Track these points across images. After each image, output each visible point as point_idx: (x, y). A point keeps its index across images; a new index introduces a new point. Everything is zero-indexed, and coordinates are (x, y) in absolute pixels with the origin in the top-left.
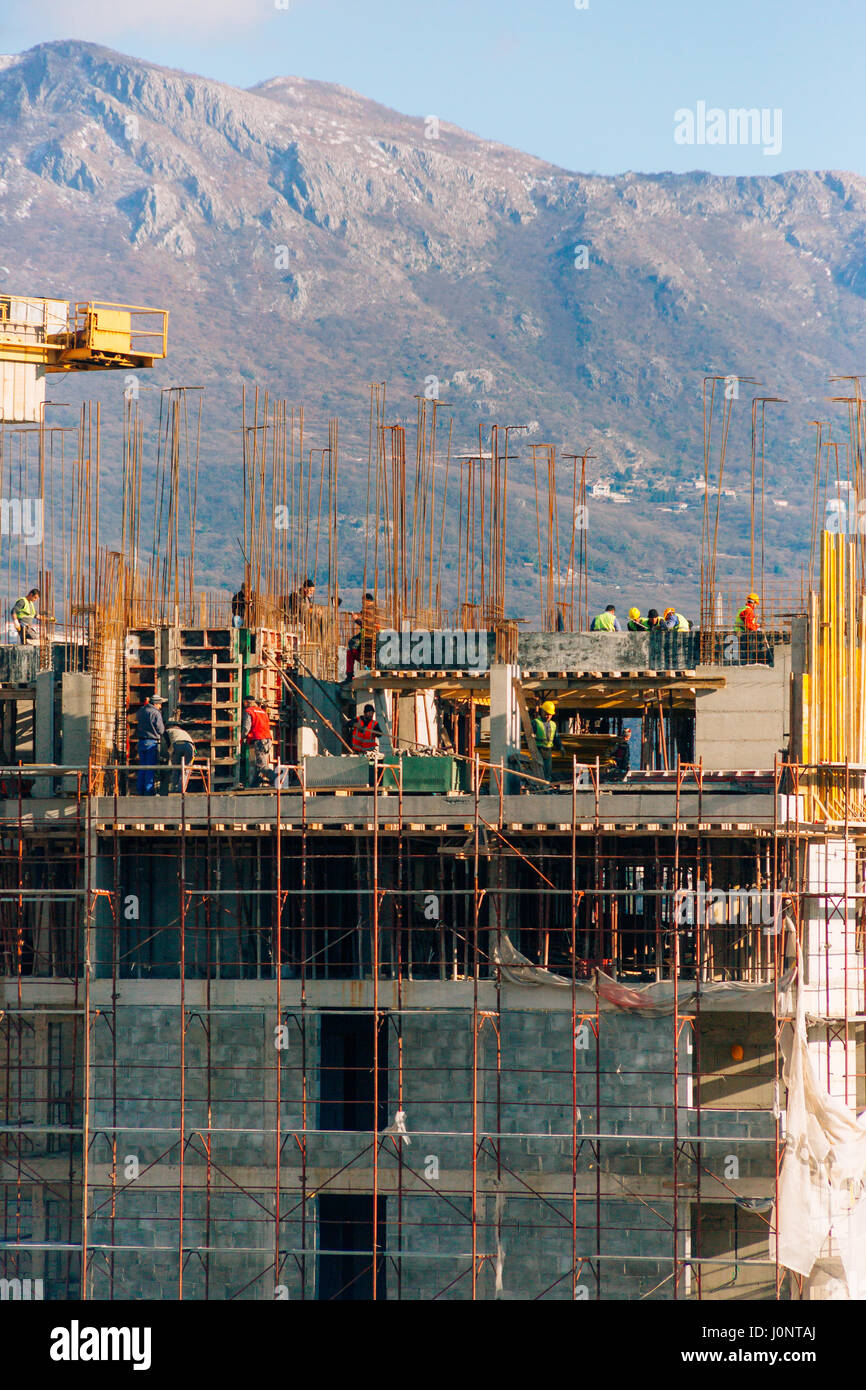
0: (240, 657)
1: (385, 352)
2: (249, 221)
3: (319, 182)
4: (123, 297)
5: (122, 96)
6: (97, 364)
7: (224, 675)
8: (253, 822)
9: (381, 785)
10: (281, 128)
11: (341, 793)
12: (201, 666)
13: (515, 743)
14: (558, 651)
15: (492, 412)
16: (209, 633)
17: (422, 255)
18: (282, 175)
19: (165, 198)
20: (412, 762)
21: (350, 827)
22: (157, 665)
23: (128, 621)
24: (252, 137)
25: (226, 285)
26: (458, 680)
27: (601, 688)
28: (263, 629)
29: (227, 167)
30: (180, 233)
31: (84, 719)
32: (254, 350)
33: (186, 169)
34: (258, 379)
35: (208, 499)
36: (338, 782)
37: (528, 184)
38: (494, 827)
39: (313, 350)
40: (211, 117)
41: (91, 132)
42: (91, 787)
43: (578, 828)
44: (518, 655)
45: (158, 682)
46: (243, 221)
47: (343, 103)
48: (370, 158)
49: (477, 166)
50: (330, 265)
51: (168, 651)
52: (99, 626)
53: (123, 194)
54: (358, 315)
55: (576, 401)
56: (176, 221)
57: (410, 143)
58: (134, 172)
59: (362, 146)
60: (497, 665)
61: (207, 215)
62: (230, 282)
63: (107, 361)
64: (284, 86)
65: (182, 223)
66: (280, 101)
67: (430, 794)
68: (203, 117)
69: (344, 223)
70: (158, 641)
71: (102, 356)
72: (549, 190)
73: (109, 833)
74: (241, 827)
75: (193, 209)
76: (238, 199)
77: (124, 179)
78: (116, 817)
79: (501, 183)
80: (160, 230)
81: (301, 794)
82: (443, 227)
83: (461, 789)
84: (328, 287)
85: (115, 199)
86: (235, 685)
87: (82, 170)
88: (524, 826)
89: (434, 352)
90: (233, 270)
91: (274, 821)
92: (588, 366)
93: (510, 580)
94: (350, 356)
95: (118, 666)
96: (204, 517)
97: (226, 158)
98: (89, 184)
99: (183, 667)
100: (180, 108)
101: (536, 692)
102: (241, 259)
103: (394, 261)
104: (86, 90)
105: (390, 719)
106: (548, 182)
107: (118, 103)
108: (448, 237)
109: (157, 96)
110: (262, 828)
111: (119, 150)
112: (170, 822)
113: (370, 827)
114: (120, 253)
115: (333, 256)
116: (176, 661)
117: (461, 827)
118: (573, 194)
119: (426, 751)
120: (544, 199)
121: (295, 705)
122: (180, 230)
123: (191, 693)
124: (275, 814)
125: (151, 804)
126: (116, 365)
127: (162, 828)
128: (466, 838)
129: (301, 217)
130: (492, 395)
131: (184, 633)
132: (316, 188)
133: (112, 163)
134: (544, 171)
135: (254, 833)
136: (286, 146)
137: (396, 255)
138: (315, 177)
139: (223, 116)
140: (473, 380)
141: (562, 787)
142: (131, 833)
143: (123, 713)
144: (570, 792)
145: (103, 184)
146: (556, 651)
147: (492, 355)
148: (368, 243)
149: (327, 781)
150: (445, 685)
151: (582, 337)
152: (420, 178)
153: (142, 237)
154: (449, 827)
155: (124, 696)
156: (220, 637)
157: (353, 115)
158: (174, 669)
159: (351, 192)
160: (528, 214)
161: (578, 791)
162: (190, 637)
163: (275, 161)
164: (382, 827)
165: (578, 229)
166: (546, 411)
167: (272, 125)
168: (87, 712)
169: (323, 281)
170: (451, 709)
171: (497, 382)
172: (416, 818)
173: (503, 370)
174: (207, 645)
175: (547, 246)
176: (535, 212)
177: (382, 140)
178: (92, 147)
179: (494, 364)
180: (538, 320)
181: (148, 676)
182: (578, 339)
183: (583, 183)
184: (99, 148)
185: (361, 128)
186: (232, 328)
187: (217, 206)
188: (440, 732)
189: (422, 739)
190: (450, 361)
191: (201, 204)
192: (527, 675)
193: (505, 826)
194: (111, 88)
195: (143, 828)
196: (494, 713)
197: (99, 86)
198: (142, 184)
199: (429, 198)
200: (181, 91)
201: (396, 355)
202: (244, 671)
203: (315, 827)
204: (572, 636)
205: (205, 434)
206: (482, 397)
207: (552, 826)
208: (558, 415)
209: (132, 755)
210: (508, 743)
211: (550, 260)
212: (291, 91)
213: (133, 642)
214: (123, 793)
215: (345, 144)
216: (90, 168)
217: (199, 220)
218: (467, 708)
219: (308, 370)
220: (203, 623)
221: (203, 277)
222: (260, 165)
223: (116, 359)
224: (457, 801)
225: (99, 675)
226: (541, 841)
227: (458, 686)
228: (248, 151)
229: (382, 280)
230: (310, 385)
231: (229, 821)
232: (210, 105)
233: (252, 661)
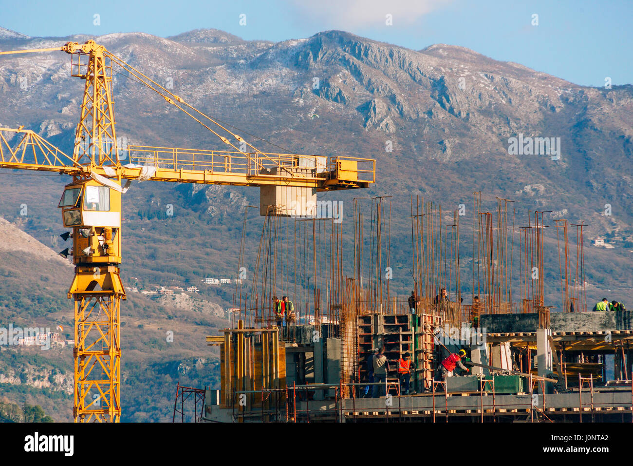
0: (413, 328)
1: (490, 177)
2: (421, 115)
3: (455, 95)
4: (361, 154)
5: (359, 57)
6: (341, 187)
7: (405, 338)
8: (421, 410)
9: (484, 390)
10: (436, 69)
11: (465, 395)
12: (394, 333)
13: (550, 368)
14: (570, 322)
15: (544, 205)
16: (397, 316)
17: (507, 129)
18: (437, 92)
19: (380, 105)
20: (499, 379)
21: (469, 411)
22: (373, 333)
23: (358, 312)
24: (422, 74)
25: (411, 147)
26: (521, 337)
27: (593, 340)
28: (424, 314)
29: (410, 89)
30: (388, 122)
31: (337, 361)
32: (426, 178)
33: (390, 91)
34: (428, 192)
35: (405, 252)
36: (463, 389)
37: (559, 92)
38: (541, 410)
39: (455, 177)
40: (402, 66)
41: (344, 74)
42: (342, 394)
43: (583, 410)
44: (550, 324)
45: (373, 342)
46: (418, 115)
47: (466, 56)
48: (480, 82)
49: (533, 84)
50: (462, 135)
51: (377, 326)
52: (344, 315)
53: (360, 104)
54: (476, 159)
55: (586, 199)
56: (386, 116)
57: (499, 74)
58: (365, 93)
59: (476, 77)
60: (540, 330)
61: (401, 113)
62: (413, 145)
63: (346, 185)
64: (437, 49)
65: (389, 117)
66: (435, 56)
67: (509, 394)
68: (398, 66)
69: (468, 114)
70: (373, 321)
71: (344, 183)
72: (569, 95)
73: (351, 417)
74: (416, 412)
75: (394, 111)
76: (416, 104)
77: (360, 97)
78: (354, 409)
79: (546, 93)
80: (378, 121)
81: (445, 395)
82: (517, 115)
83: (523, 391)
84: (461, 146)
85: (356, 107)
86: (411, 342)
87: (340, 93)
88: (556, 409)
89: (514, 176)
90: (414, 139)
91: (432, 409)
92: (591, 181)
93: (555, 288)
94: (473, 180)
95: (353, 334)
96: (403, 261)
97: (409, 85)
98: (343, 100)
99: (385, 334)
100: (387, 61)
101: (560, 342)
102: (418, 133)
103: (493, 132)
104: (341, 54)
105: (488, 357)
106: (569, 91)
107: (356, 60)
108: (519, 120)
109: (375, 56)
110: (426, 413)
111: (357, 82)
112: (381, 411)
113: (479, 411)
114: (359, 132)
115: (463, 131)
116: (382, 331)
117: (524, 410)
118: (581, 97)
119: (506, 373)
120: (567, 99)
121: (441, 351)
122: (388, 120)
123: (389, 347)
124: (432, 406)
125: (371, 402)
126: (351, 187)
127: (377, 414)
128: (527, 416)
129: (447, 112)
130: (543, 197)
131: (385, 317)
132: (454, 97)
133: (354, 89)
134: (566, 87)
135: (422, 415)
136: (439, 78)
137: (494, 129)
138: (453, 92)
139: (407, 65)
140: (534, 190)
141: (574, 390)
142: (362, 417)
143: (357, 357)
144: (578, 392)
145: (350, 99)
146: (569, 322)
147: (543, 177)
148: (480, 123)
149: (457, 389)
150: (514, 340)
151: (588, 167)
152: (505, 91)
153: (369, 125)
154: (518, 410)
155: (357, 349)
156: (403, 319)
157: (471, 62)
158: (381, 335)
159: (471, 100)
160: (560, 107)
161: (582, 392)
162: (388, 319)
163: (434, 85)
164: (485, 411)
165: (584, 114)
166: (571, 204)
167: (432, 68)
168: (339, 357)
169: (459, 143)
170: (519, 352)
171: (546, 190)
172: (502, 406)
173: (549, 184)
174: (396, 323)
175: (569, 122)
176: (563, 106)
177: (486, 73)
178: (344, 82)
179: (544, 181)
180: (566, 159)
181: (368, 339)
182: (586, 168)
183: (586, 91)
184: (348, 82)
185: (476, 68)
186: (414, 167)
187: (406, 108)
188: (513, 363)
189: (504, 367)
190: (521, 181)
191: (398, 108)
192: (555, 334)
193: (546, 410)
194: (353, 52)
195: (368, 414)
196: (539, 354)
197: (347, 52)
198: (369, 99)
199: (510, 101)
200: (387, 53)
201: (496, 178)
202: (415, 335)
203: (452, 412)
204: (577, 314)
205: (402, 220)
206: (539, 198)
207: (570, 409)
208: (576, 206)
209: (361, 378)
210: (547, 368)
211: (570, 130)
212: (441, 51)
213: (360, 322)
214: (358, 397)
215: (468, 76)
216: (344, 92)
217: (397, 115)
218: (526, 351)
219: (452, 187)
220: (395, 312)
221: (399, 143)
222: (426, 88)
223: (351, 184)
224: (522, 397)
225: (344, 339)
226: (565, 416)
227: (521, 340)
228: (420, 81)
229: (488, 142)
230: (453, 194)
231: (410, 410)
232: (401, 59)
233: (419, 330)
